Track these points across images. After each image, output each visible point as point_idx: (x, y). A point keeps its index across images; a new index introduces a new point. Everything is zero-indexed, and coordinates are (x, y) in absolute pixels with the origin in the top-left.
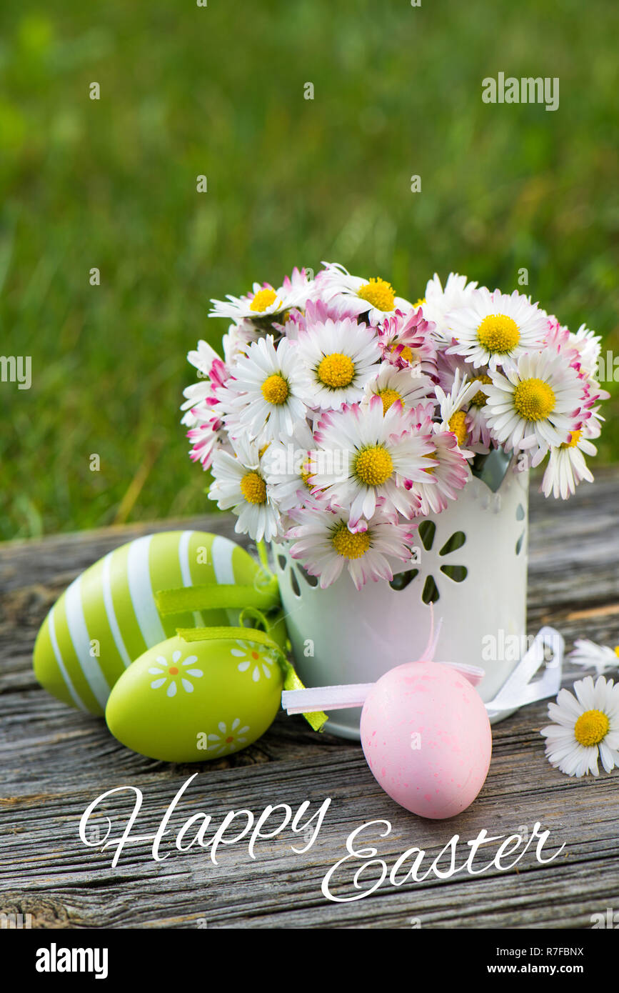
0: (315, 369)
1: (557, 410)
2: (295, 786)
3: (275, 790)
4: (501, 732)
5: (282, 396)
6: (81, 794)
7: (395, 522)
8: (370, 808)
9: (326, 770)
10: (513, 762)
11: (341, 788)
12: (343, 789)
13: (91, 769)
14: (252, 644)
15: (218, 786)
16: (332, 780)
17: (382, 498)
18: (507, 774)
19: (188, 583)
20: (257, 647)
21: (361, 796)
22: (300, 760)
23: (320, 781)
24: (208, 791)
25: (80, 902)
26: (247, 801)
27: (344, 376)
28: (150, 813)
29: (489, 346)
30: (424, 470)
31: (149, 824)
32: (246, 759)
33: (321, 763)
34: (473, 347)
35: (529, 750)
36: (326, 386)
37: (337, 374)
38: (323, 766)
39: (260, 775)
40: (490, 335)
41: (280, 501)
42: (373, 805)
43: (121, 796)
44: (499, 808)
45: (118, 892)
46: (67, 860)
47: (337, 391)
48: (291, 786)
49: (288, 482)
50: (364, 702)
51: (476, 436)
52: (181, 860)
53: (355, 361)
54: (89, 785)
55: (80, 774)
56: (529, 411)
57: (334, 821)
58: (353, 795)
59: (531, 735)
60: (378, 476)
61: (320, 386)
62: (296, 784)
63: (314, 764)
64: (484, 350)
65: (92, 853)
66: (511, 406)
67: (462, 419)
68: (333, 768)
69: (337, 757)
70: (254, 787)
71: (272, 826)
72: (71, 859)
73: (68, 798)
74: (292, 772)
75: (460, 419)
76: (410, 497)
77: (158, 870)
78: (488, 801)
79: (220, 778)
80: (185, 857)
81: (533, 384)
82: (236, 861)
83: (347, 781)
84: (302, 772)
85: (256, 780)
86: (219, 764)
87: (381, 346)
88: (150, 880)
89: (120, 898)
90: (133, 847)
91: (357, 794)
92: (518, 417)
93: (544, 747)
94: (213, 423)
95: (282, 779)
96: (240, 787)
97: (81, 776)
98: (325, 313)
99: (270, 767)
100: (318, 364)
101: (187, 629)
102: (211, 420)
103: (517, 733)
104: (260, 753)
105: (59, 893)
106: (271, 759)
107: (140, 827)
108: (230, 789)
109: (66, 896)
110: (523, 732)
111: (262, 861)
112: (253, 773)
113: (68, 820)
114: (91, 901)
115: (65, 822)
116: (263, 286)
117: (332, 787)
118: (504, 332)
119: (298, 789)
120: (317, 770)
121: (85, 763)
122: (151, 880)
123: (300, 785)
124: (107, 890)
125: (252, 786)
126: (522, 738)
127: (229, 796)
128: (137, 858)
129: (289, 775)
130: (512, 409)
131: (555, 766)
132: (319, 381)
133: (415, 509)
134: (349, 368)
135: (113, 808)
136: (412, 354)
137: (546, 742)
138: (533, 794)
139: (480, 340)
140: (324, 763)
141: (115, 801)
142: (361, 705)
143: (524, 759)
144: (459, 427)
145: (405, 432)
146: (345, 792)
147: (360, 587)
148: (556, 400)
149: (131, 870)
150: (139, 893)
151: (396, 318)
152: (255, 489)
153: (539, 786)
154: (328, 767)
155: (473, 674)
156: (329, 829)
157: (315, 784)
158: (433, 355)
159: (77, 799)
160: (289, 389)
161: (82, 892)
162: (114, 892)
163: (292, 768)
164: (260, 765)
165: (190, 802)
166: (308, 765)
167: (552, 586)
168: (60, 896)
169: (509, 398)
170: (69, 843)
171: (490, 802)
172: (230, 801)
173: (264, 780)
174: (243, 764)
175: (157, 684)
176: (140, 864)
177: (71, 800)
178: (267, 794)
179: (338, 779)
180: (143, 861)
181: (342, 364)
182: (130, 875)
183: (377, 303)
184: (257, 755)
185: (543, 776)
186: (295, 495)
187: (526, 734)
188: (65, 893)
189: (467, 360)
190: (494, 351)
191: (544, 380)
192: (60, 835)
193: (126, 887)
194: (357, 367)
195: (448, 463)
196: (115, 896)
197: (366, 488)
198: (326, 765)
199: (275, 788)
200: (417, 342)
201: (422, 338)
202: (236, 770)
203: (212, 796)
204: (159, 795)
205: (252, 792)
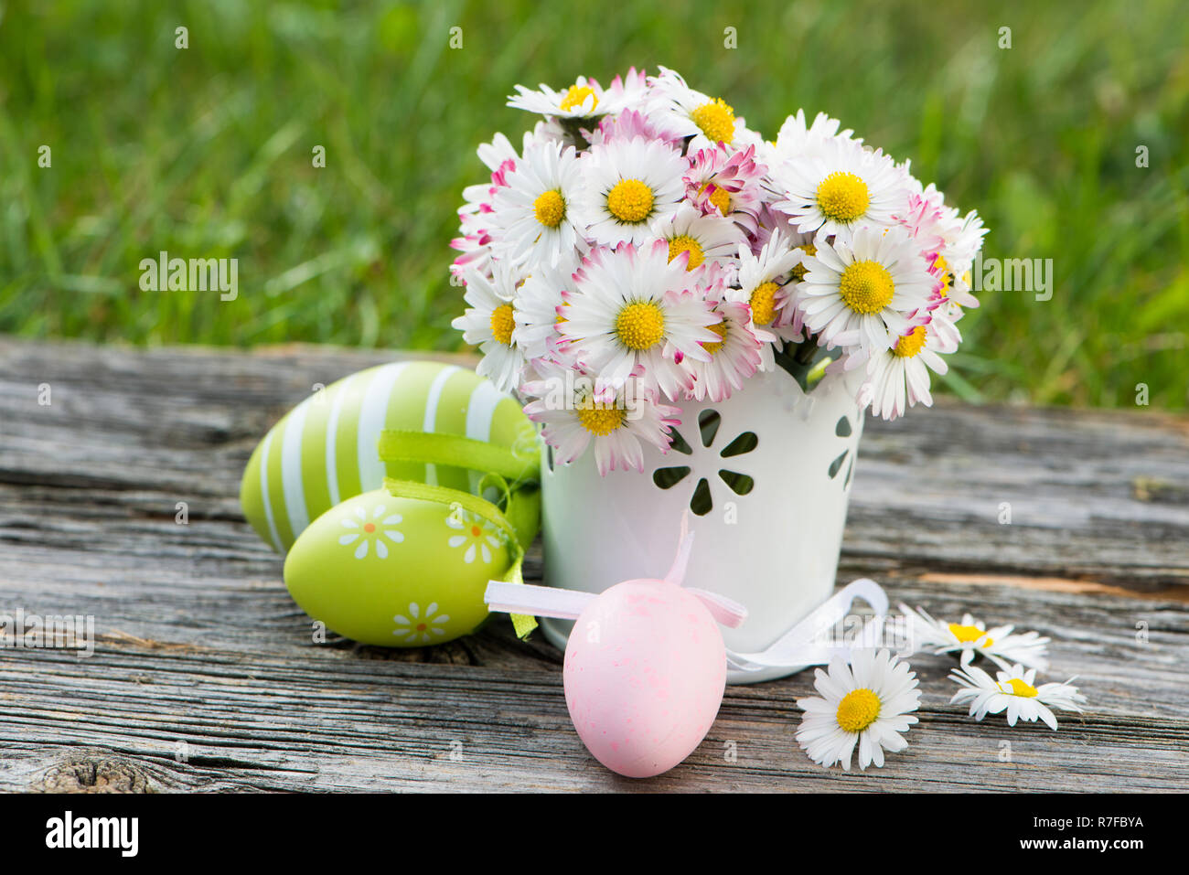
0: (606, 193)
1: (894, 306)
2: (485, 700)
3: (459, 700)
4: (756, 691)
5: (555, 217)
6: (232, 653)
7: (655, 401)
8: (561, 746)
9: (530, 690)
10: (755, 731)
11: (538, 715)
12: (541, 717)
13: (265, 629)
14: (477, 517)
15: (395, 680)
16: (533, 703)
17: (641, 366)
18: (742, 743)
19: (429, 427)
20: (482, 522)
21: (556, 730)
22: (503, 672)
23: (517, 702)
24: (382, 684)
25: (171, 778)
26: (422, 705)
27: (636, 209)
28: (304, 694)
29: (826, 210)
30: (701, 344)
31: (295, 707)
32: (443, 656)
33: (527, 680)
34: (808, 207)
35: (781, 720)
36: (614, 216)
37: (628, 203)
38: (529, 684)
39: (450, 679)
40: (829, 196)
41: (526, 345)
42: (566, 744)
43: (278, 667)
44: (713, 782)
45: (220, 777)
46: (182, 726)
47: (625, 225)
48: (481, 700)
49: (541, 325)
50: (579, 615)
51: (787, 316)
52: (313, 756)
53: (656, 194)
54: (250, 646)
55: (250, 631)
56: (856, 299)
57: (512, 752)
58: (549, 727)
59: (790, 703)
60: (640, 338)
61: (608, 215)
62: (488, 698)
63: (519, 680)
64: (820, 213)
65: (214, 725)
66: (835, 289)
67: (771, 293)
68: (539, 689)
69: (548, 678)
70: (437, 691)
71: (436, 741)
72: (188, 726)
73: (215, 654)
74: (488, 684)
75: (768, 293)
76: (681, 373)
77: (280, 762)
78: (704, 770)
79: (400, 671)
80: (319, 754)
81: (868, 268)
82: (374, 772)
83: (549, 709)
84: (501, 687)
85: (443, 683)
86: (409, 654)
87: (687, 181)
88: (265, 771)
89: (218, 784)
90: (264, 729)
91: (554, 727)
92: (841, 305)
93: (799, 721)
94: (481, 236)
95: (474, 689)
96: (420, 688)
97: (249, 635)
98: (640, 127)
99: (465, 672)
100: (611, 187)
101: (398, 481)
102: (480, 232)
103: (773, 697)
104: (463, 653)
105: (152, 762)
106: (473, 662)
107: (284, 707)
108: (409, 687)
109: (157, 767)
110: (782, 698)
111: (405, 779)
112: (442, 674)
113: (207, 681)
114: (183, 780)
115: (202, 682)
116: (589, 82)
117: (529, 712)
118: (846, 195)
119: (487, 705)
120: (518, 688)
121: (263, 620)
122: (267, 773)
123: (492, 701)
124: (209, 772)
125: (434, 689)
126: (778, 705)
127: (403, 695)
128: (264, 743)
129: (483, 686)
130: (836, 293)
131: (802, 747)
132: (608, 209)
133: (687, 390)
134: (644, 201)
135: (264, 678)
136: (730, 200)
137: (804, 716)
138: (760, 774)
139: (817, 199)
140: (530, 681)
141: (268, 671)
142: (573, 618)
143: (771, 730)
144: (765, 301)
145: (686, 291)
146: (540, 721)
147: (604, 473)
148: (896, 294)
149: (250, 755)
150: (241, 783)
151: (715, 151)
152: (504, 326)
153: (773, 767)
154: (533, 687)
155: (731, 611)
156: (502, 760)
157: (511, 704)
158: (755, 206)
159: (224, 658)
160: (565, 210)
161: (179, 767)
162: (215, 776)
163: (490, 678)
164: (457, 668)
165: (356, 692)
166: (511, 679)
167: (922, 536)
168: (150, 765)
169: (836, 279)
170: (195, 708)
171: (705, 772)
172: (402, 701)
173: (451, 685)
174: (437, 661)
175: (346, 540)
176: (263, 750)
177: (219, 658)
178: (449, 703)
179: (540, 704)
180: (269, 748)
181: (638, 194)
182: (245, 760)
183: (708, 129)
184: (457, 655)
185: (784, 755)
186: (545, 343)
187: (784, 701)
188: (158, 763)
189: (791, 221)
190: (830, 216)
191: (885, 265)
192: (187, 696)
193: (233, 774)
194: (658, 201)
195: (740, 342)
196: (213, 780)
197: (626, 351)
198: (532, 684)
199: (460, 698)
200: (736, 185)
201: (742, 182)
202: (423, 667)
203: (384, 690)
204: (323, 676)
205: (433, 696)
